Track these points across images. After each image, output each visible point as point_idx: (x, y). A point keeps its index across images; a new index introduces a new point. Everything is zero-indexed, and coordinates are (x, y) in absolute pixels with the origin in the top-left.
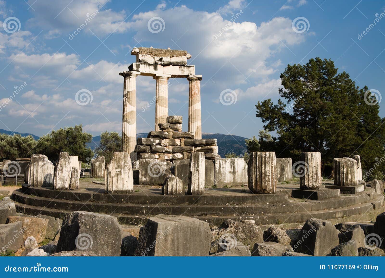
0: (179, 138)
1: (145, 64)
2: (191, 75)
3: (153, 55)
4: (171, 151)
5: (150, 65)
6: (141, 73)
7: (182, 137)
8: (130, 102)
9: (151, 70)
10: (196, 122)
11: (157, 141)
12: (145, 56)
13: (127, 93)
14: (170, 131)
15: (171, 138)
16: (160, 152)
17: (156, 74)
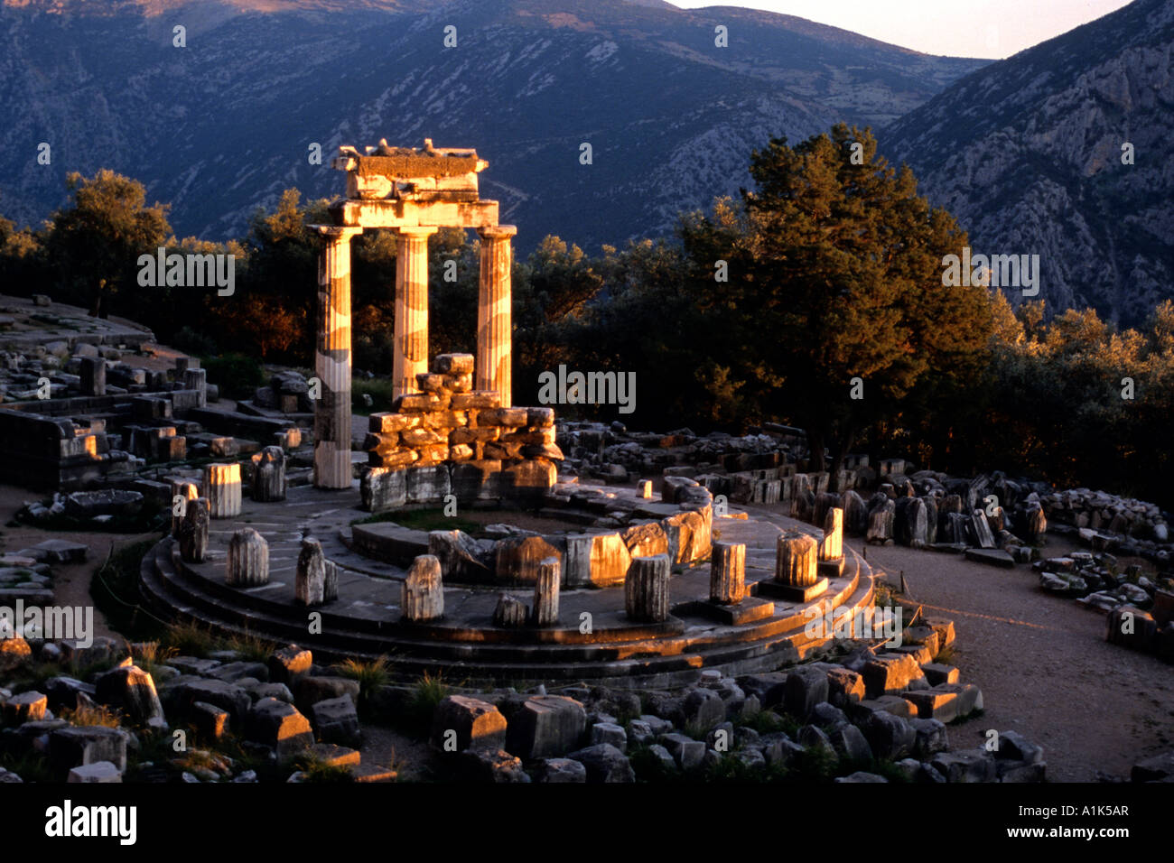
0: (464, 408)
1: (372, 204)
2: (489, 226)
3: (391, 174)
4: (446, 440)
5: (382, 203)
6: (364, 229)
7: (470, 407)
9: (387, 218)
10: (498, 349)
11: (416, 421)
12: (371, 180)
13: (330, 285)
14: (444, 395)
15: (447, 411)
16: (421, 446)
17: (398, 229)
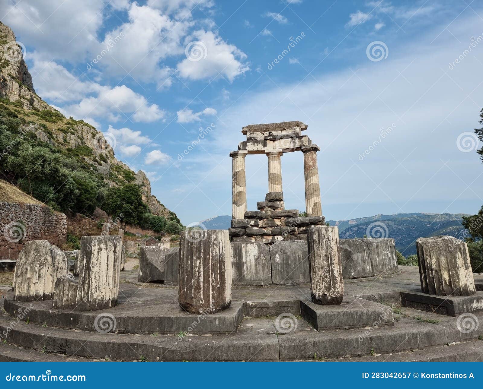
0: (278, 217)
1: (253, 142)
2: (304, 145)
3: (262, 131)
4: (270, 233)
5: (258, 142)
6: (248, 151)
7: (282, 216)
8: (237, 183)
9: (260, 147)
10: (313, 198)
11: (252, 223)
12: (253, 133)
13: (234, 175)
14: (267, 210)
15: (270, 218)
16: (256, 235)
17: (265, 151)
